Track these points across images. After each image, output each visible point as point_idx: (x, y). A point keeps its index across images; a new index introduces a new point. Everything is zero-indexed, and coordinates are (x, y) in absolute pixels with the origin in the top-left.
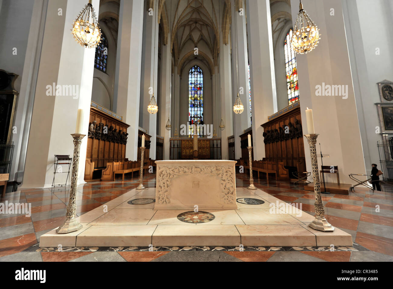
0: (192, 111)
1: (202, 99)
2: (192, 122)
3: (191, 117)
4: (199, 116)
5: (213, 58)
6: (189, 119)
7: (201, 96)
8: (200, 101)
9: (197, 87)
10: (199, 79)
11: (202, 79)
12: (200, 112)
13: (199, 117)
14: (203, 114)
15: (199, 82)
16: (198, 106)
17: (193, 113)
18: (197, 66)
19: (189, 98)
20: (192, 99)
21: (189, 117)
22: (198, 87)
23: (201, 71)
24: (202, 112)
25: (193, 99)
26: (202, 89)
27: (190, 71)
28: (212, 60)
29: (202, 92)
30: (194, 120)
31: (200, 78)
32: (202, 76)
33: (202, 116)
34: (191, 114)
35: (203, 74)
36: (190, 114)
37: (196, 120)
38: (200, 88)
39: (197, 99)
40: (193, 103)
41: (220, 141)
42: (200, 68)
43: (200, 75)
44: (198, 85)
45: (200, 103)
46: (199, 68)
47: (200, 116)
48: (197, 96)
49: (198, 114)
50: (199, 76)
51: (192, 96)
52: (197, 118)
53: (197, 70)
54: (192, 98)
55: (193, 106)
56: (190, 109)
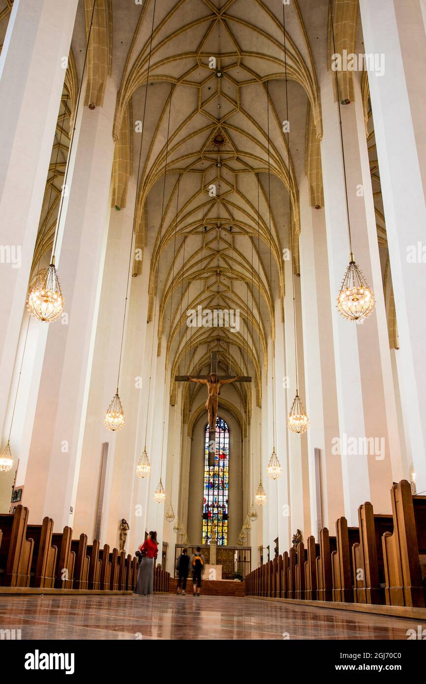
0: (208, 495)
1: (227, 475)
2: (209, 515)
3: (208, 506)
4: (221, 505)
5: (246, 412)
6: (204, 508)
7: (225, 469)
8: (224, 478)
9: (219, 455)
10: (222, 440)
11: (227, 441)
12: (222, 497)
13: (220, 507)
14: (227, 501)
15: (222, 446)
16: (220, 488)
17: (211, 498)
18: (220, 419)
19: (205, 473)
20: (209, 475)
21: (204, 505)
22: (221, 453)
23: (226, 426)
24: (226, 498)
25: (212, 473)
26: (228, 457)
27: (207, 426)
28: (244, 415)
29: (227, 462)
30: (213, 510)
31: (224, 438)
32: (227, 435)
33: (226, 505)
34: (207, 500)
35: (229, 433)
36: (205, 501)
37: (216, 511)
38: (224, 456)
39: (219, 475)
40: (211, 481)
41: (249, 551)
42: (225, 422)
43: (224, 433)
44: (221, 451)
45: (223, 482)
46: (222, 421)
47: (223, 505)
48: (218, 469)
49: (218, 502)
50: (222, 435)
51: (209, 469)
52: (218, 507)
53: (219, 425)
54: (209, 471)
55: (212, 486)
56: (206, 492)
